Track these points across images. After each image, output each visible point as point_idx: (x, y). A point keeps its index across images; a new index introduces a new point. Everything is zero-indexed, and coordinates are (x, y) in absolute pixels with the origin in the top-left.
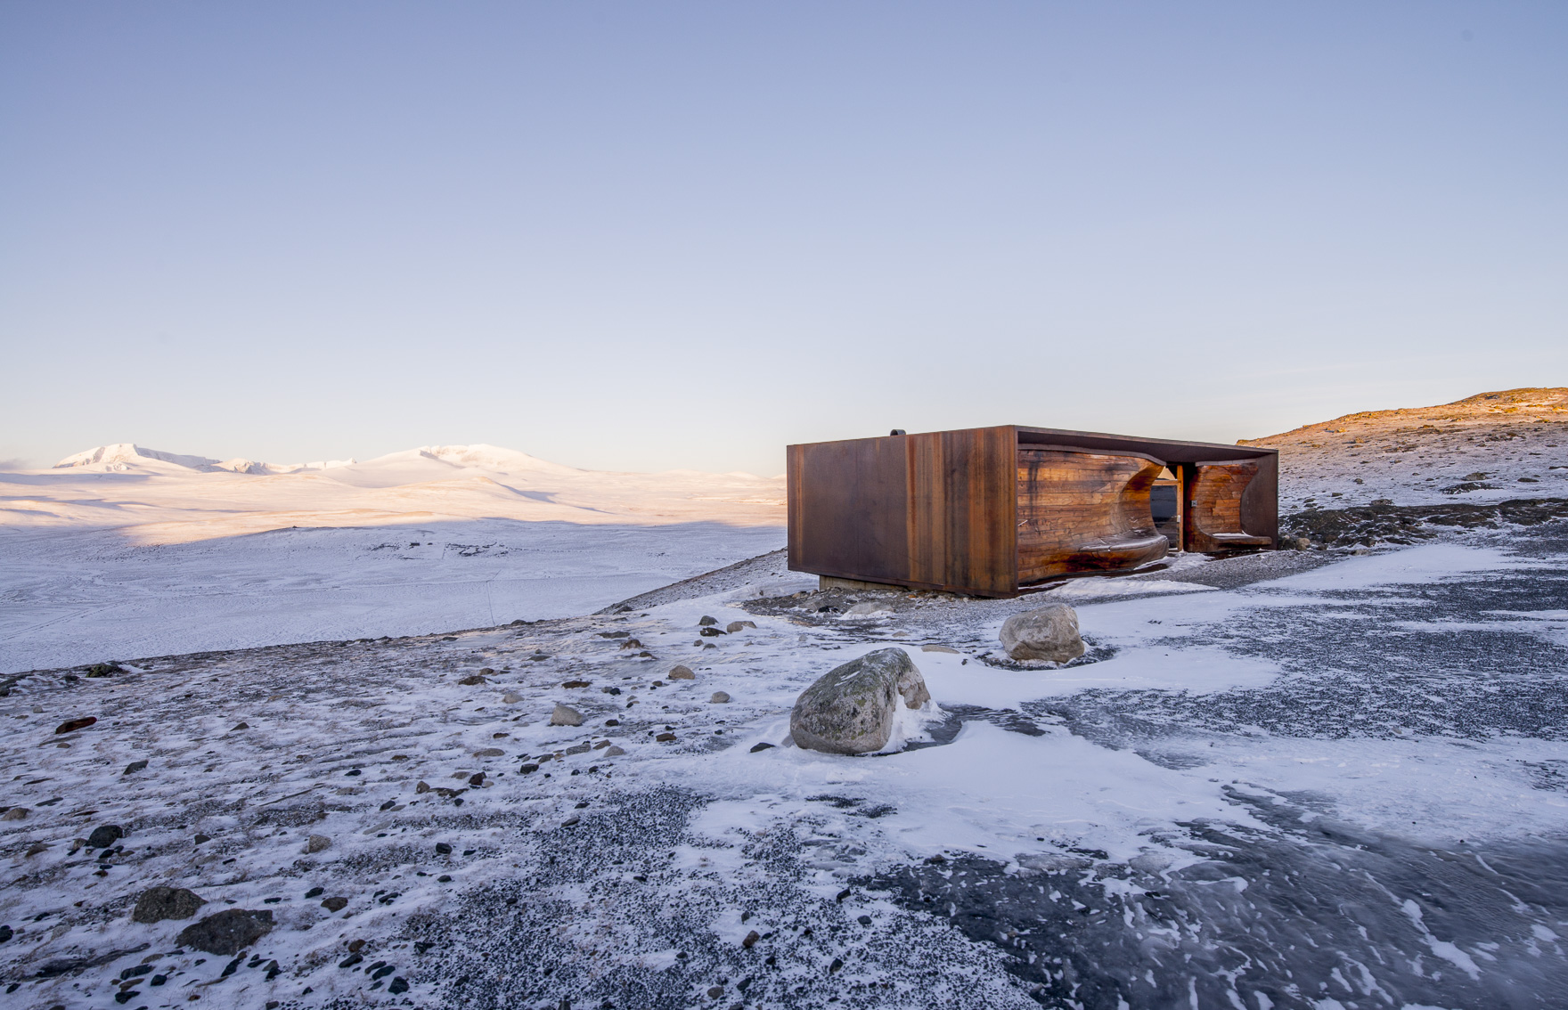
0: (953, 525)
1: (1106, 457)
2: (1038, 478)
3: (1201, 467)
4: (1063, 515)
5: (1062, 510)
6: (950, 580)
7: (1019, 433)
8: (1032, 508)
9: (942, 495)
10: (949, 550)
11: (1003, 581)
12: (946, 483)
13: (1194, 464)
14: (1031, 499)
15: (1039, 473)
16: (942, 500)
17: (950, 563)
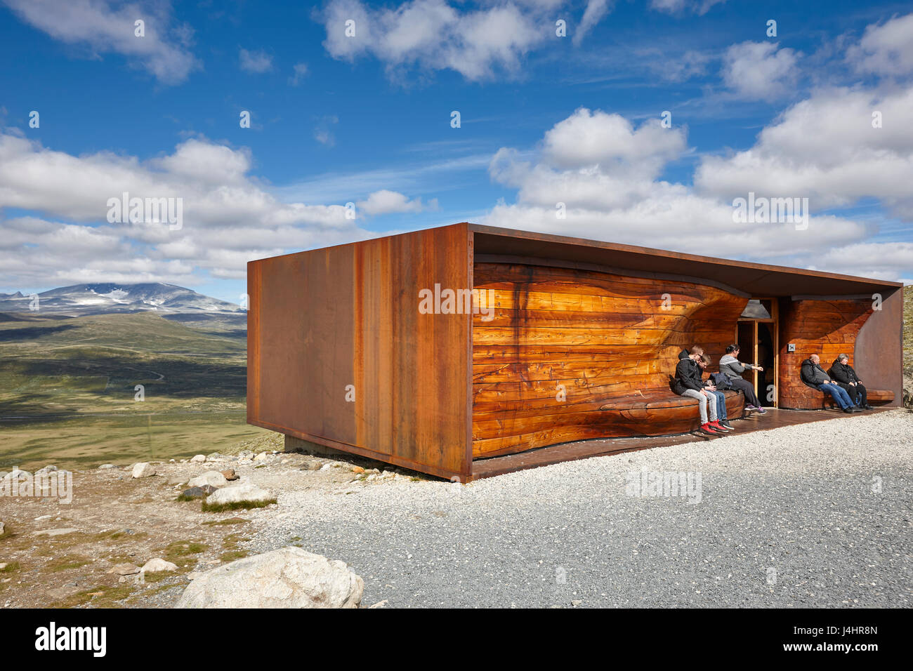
0: (401, 370)
1: (649, 282)
2: (530, 306)
3: (799, 302)
4: (574, 360)
5: (572, 352)
6: (397, 447)
7: (476, 235)
8: (517, 348)
9: (389, 327)
10: (396, 405)
11: (454, 453)
12: (394, 310)
13: (790, 297)
14: (517, 335)
15: (531, 299)
16: (390, 333)
17: (397, 425)
